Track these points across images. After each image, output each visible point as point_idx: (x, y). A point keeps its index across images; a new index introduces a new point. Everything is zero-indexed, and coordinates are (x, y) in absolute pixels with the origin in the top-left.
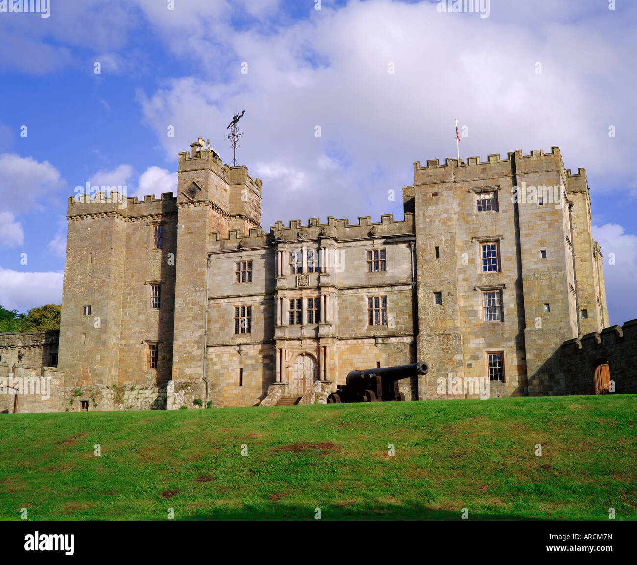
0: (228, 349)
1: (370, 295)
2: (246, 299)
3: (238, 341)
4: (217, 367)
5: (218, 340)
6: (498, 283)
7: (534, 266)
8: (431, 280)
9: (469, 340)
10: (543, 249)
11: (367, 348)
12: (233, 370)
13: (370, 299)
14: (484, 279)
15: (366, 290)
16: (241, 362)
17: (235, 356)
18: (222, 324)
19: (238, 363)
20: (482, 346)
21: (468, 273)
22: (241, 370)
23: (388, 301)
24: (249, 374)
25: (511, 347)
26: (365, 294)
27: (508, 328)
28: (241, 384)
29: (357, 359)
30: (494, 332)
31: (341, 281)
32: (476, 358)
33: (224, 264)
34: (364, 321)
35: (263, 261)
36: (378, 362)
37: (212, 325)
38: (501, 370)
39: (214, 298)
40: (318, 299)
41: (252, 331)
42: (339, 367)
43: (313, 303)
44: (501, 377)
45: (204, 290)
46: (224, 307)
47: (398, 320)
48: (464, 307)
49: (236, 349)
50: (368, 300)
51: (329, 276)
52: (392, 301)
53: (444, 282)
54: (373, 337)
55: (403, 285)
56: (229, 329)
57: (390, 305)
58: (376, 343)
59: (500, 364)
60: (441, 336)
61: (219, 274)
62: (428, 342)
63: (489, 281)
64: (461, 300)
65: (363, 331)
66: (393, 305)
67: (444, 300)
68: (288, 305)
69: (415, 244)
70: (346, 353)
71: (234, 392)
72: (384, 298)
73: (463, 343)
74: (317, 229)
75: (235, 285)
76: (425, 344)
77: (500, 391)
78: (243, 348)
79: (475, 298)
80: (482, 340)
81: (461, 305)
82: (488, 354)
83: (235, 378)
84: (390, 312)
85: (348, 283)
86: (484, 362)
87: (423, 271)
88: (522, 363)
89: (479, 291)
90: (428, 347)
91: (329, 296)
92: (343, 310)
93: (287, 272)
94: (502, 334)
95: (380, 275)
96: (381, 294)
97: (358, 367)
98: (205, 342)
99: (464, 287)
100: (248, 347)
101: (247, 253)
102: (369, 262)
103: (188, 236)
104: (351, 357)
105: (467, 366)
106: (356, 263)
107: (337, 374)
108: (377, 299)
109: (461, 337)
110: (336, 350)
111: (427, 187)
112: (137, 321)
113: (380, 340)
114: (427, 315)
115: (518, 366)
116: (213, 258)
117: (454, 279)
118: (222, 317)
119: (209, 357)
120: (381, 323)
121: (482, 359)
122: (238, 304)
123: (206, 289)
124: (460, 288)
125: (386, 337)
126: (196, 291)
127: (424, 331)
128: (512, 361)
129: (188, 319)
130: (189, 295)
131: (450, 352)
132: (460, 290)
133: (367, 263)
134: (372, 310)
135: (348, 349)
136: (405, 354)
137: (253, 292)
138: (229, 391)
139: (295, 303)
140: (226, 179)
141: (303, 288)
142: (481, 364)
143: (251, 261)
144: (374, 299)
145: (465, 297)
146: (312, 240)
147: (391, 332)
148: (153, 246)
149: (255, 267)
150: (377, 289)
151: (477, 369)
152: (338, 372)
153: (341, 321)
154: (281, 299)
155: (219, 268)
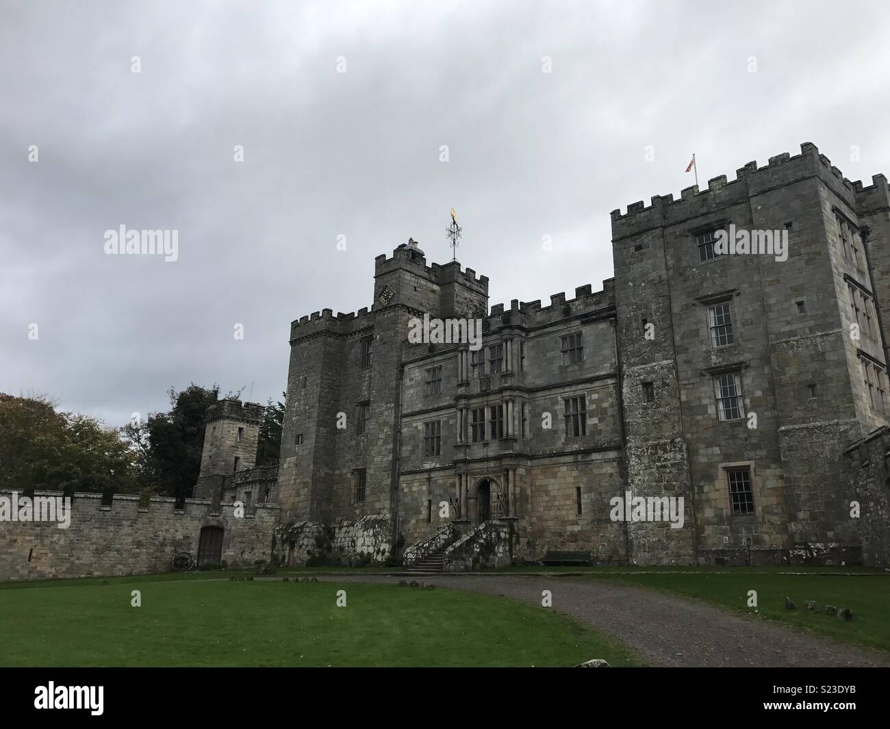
0: (418, 477)
1: (566, 395)
2: (435, 414)
3: (427, 466)
4: (407, 500)
5: (409, 465)
6: (736, 361)
7: (787, 328)
8: (638, 367)
9: (697, 450)
10: (799, 299)
11: (564, 469)
12: (422, 503)
13: (567, 401)
14: (714, 357)
15: (561, 390)
16: (430, 492)
17: (424, 485)
18: (412, 446)
19: (426, 493)
20: (718, 460)
21: (691, 350)
22: (430, 502)
23: (587, 403)
25: (761, 459)
26: (559, 395)
28: (429, 521)
29: (553, 485)
30: (734, 437)
31: (531, 381)
32: (710, 479)
33: (416, 374)
34: (559, 432)
35: (452, 366)
36: (579, 489)
37: (404, 448)
38: (750, 497)
39: (406, 416)
40: (501, 407)
41: (441, 453)
42: (532, 497)
43: (497, 412)
44: (751, 508)
45: (395, 407)
46: (414, 425)
47: (602, 428)
48: (687, 402)
49: (426, 476)
50: (564, 402)
51: (512, 375)
52: (592, 402)
53: (656, 368)
54: (571, 453)
55: (605, 378)
56: (419, 452)
57: (590, 407)
58: (576, 462)
59: (748, 486)
60: (655, 447)
61: (411, 387)
62: (638, 457)
63: (721, 359)
64: (683, 392)
65: (559, 444)
66: (594, 406)
67: (657, 394)
68: (471, 416)
69: (616, 320)
70: (540, 477)
71: (423, 530)
72: (583, 398)
73: (689, 456)
74: (500, 319)
75: (426, 397)
76: (633, 461)
77: (749, 530)
78: (433, 475)
79: (703, 386)
80: (717, 450)
81: (684, 398)
82: (727, 471)
83: (424, 512)
84: (590, 417)
85: (540, 382)
86: (722, 482)
87: (627, 355)
88: (780, 484)
89: (708, 376)
90: (638, 464)
91: (513, 402)
92: (535, 419)
93: (470, 375)
94: (746, 439)
95: (576, 368)
96: (579, 393)
97: (555, 496)
98: (396, 469)
99: (686, 372)
100: (437, 473)
101: (437, 359)
102: (564, 352)
103: (382, 346)
104: (545, 482)
105: (696, 492)
106: (549, 355)
107: (529, 506)
108: (575, 400)
109: (684, 448)
110: (524, 474)
111: (628, 241)
112: (349, 448)
113: (580, 457)
114: (634, 418)
115: (775, 489)
116: (406, 369)
117: (669, 361)
118: (413, 437)
119: (400, 487)
120: (580, 433)
121: (717, 479)
122: (429, 420)
123: (398, 405)
124: (680, 374)
125: (587, 452)
126: (387, 409)
127: (633, 442)
128: (764, 482)
129: (380, 443)
130: (381, 413)
131: (668, 470)
132: (681, 378)
133: (562, 354)
134: (569, 416)
135: (542, 472)
136: (611, 475)
137: (441, 404)
138: (418, 530)
139: (478, 414)
140: (433, 279)
141: (484, 394)
142: (717, 487)
143: (440, 368)
144: (571, 400)
145: (689, 386)
146: (494, 333)
147: (592, 445)
148: (365, 363)
149: (444, 374)
150: (574, 388)
151: (713, 495)
152: (531, 503)
153: (534, 434)
154: (461, 410)
155: (411, 380)
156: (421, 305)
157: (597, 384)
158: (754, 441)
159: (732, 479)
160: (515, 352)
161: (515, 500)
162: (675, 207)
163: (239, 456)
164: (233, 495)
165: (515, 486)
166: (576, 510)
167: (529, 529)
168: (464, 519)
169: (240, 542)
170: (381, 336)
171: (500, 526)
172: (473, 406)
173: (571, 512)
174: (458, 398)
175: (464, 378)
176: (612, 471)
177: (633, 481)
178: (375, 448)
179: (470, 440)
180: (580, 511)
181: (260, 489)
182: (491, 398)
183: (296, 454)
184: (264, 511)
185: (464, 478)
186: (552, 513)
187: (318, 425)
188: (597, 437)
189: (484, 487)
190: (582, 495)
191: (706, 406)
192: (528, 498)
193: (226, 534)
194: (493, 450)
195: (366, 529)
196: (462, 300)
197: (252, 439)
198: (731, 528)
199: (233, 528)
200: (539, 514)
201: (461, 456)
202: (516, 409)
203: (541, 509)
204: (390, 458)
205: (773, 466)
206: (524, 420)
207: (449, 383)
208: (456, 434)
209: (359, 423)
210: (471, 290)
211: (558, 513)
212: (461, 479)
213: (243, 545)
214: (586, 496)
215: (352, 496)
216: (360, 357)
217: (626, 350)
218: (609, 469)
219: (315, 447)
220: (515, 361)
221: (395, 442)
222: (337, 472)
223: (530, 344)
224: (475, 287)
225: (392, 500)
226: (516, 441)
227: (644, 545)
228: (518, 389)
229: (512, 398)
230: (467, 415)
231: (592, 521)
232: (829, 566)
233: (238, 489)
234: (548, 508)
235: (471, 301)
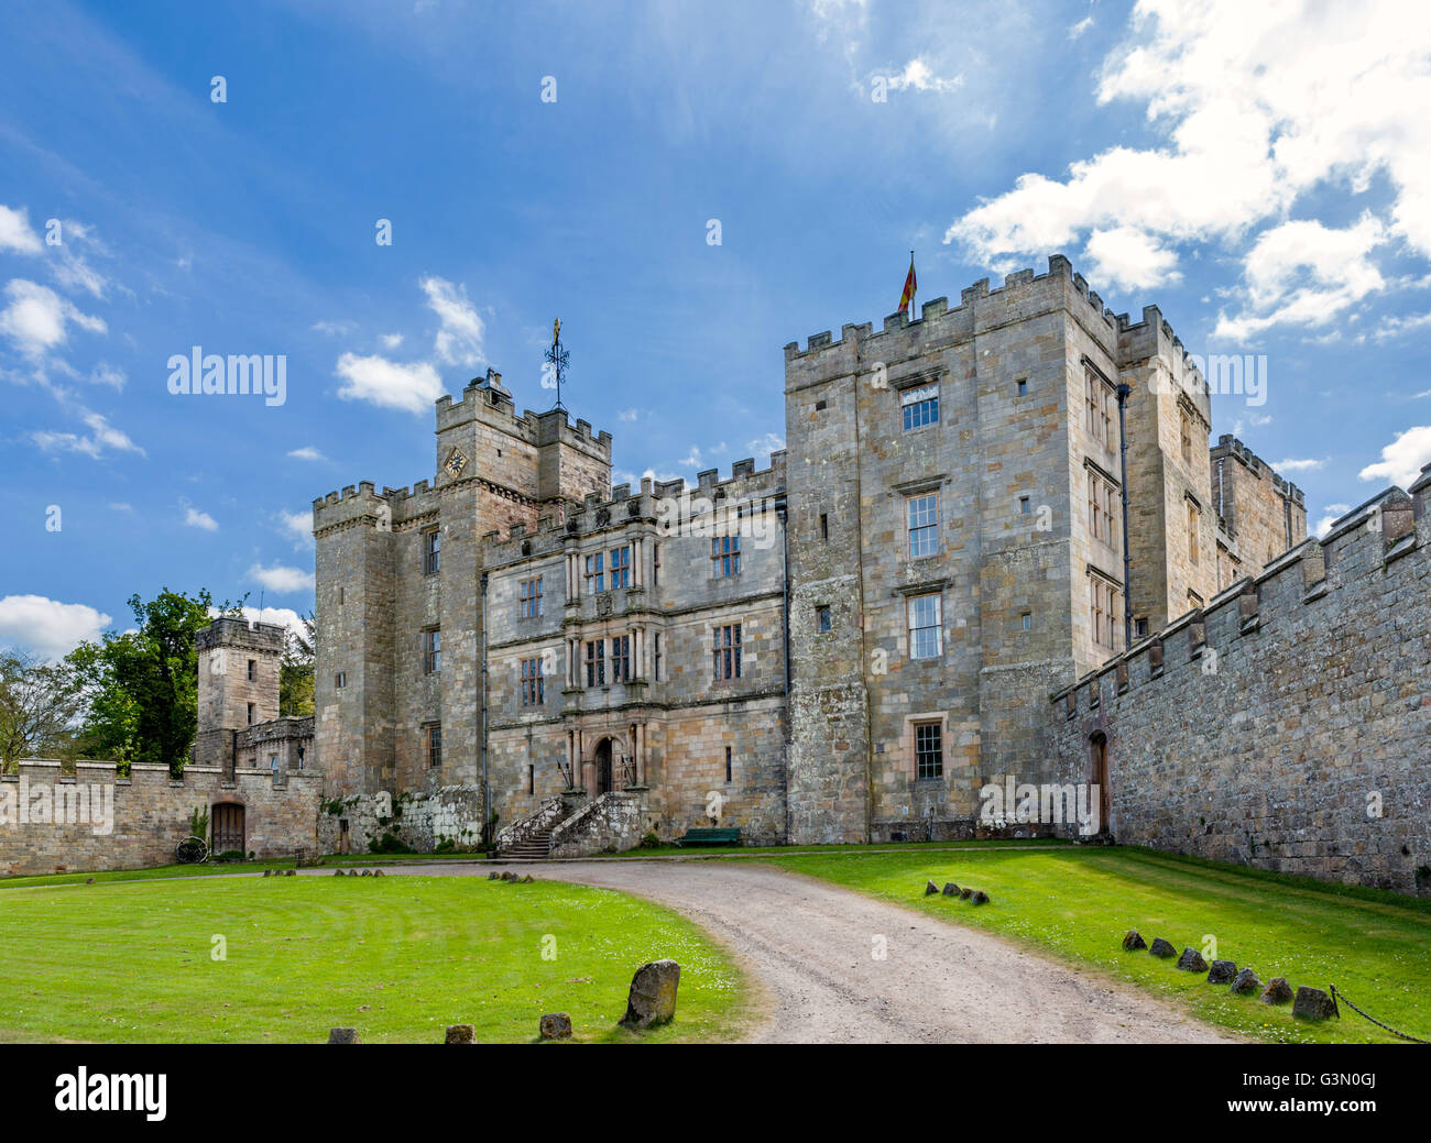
0: (514, 733)
1: (716, 621)
2: (535, 645)
3: (526, 719)
4: (500, 764)
5: (501, 717)
6: (937, 578)
7: (1003, 534)
8: (812, 584)
9: (880, 698)
10: (1024, 493)
11: (710, 722)
12: (521, 769)
13: (717, 630)
14: (910, 571)
15: (709, 614)
16: (531, 755)
17: (523, 744)
18: (505, 691)
19: (526, 755)
20: (904, 711)
21: (881, 562)
22: (532, 767)
23: (743, 632)
24: (544, 774)
25: (957, 708)
26: (709, 621)
27: (951, 670)
28: (531, 791)
29: (695, 744)
30: (926, 680)
31: (670, 600)
32: (892, 734)
33: (504, 587)
34: (706, 673)
35: (557, 575)
36: (729, 749)
37: (492, 694)
38: (939, 757)
39: (493, 648)
40: (626, 638)
41: (545, 701)
42: (669, 759)
43: (621, 644)
44: (940, 770)
45: (477, 635)
46: (506, 662)
47: (761, 667)
48: (873, 633)
49: (525, 732)
50: (712, 632)
51: (642, 591)
52: (750, 631)
53: (835, 585)
54: (719, 702)
55: (768, 598)
56: (516, 700)
57: (746, 638)
58: (726, 713)
59: (938, 744)
60: (827, 693)
61: (499, 605)
62: (805, 706)
63: (919, 575)
64: (868, 620)
65: (704, 690)
66: (751, 638)
67: (834, 622)
68: (584, 651)
69: (786, 514)
70: (678, 734)
71: (523, 804)
72: (738, 627)
73: (869, 706)
74: (625, 506)
75: (521, 620)
76: (799, 712)
77: (934, 798)
78: (535, 730)
79: (895, 611)
80: (904, 698)
81: (868, 628)
82: (915, 725)
83: (524, 782)
84: (746, 652)
85: (682, 602)
86: (907, 740)
87: (799, 566)
88: (977, 740)
89: (901, 598)
90: (804, 716)
91: (643, 630)
92: (673, 655)
93: (583, 591)
94: (941, 683)
95: (731, 582)
96: (733, 619)
97: (698, 759)
98: (482, 721)
99: (873, 592)
100: (540, 728)
101: (533, 564)
102: (715, 558)
103: (453, 544)
104: (685, 740)
105: (875, 751)
106: (694, 563)
107: (664, 772)
108: (727, 628)
109: (863, 695)
110: (658, 730)
111: (808, 393)
112: (415, 693)
113: (731, 706)
114: (804, 655)
115: (969, 747)
116: (491, 579)
117: (852, 577)
118: (505, 679)
119: (489, 748)
120: (733, 674)
121: (902, 735)
122: (526, 655)
123: (481, 633)
124: (866, 594)
125: (740, 700)
126: (466, 638)
127: (799, 686)
128: (957, 739)
129: (458, 686)
130: (457, 645)
131: (841, 725)
132: (865, 600)
133: (712, 561)
134: (719, 651)
135: (681, 726)
136: (770, 731)
137: (543, 632)
138: (516, 805)
139: (594, 648)
140: (527, 437)
141: (604, 618)
142: (901, 746)
143: (540, 580)
144: (722, 629)
145: (874, 612)
146: (616, 529)
147: (747, 690)
148: (430, 566)
149: (546, 587)
150: (726, 610)
151: (894, 756)
152: (667, 768)
153: (671, 676)
154: (571, 642)
155: (499, 595)
156: (510, 478)
157: (757, 605)
158: (950, 685)
159: (920, 734)
160: (646, 558)
161: (645, 764)
162: (875, 344)
163: (254, 701)
164: (252, 757)
165: (644, 746)
166: (725, 777)
167: (663, 802)
168: (577, 790)
169: (270, 823)
170: (451, 527)
171: (625, 798)
172: (588, 637)
173: (718, 778)
174: (567, 623)
175: (575, 595)
176: (771, 725)
177: (797, 738)
178: (451, 694)
179: (585, 684)
180: (729, 779)
181: (291, 749)
182: (613, 624)
183: (337, 700)
184: (300, 780)
185: (576, 736)
186: (694, 780)
187: (367, 660)
188: (754, 680)
189: (604, 747)
190: (732, 757)
191: (895, 638)
192: (662, 762)
193: (248, 813)
194: (616, 697)
195: (445, 804)
196: (572, 471)
197: (270, 676)
198: (913, 796)
199: (258, 804)
200: (676, 782)
201: (571, 705)
202: (648, 641)
203: (680, 775)
204: (473, 708)
205: (970, 718)
206: (658, 657)
207: (554, 601)
208: (564, 675)
209: (426, 659)
210: (585, 454)
211: (701, 780)
212: (572, 737)
213: (274, 827)
214: (737, 758)
215: (424, 759)
216: (421, 557)
217: (798, 559)
218: (769, 723)
219: (365, 690)
220: (646, 572)
221: (479, 684)
222: (400, 726)
223: (669, 546)
224: (591, 450)
225: (479, 765)
226: (647, 685)
227: (807, 819)
228: (652, 613)
229: (643, 625)
230: (579, 649)
231: (745, 790)
232: (1019, 839)
233: (258, 749)
234: (688, 774)
235: (586, 473)
